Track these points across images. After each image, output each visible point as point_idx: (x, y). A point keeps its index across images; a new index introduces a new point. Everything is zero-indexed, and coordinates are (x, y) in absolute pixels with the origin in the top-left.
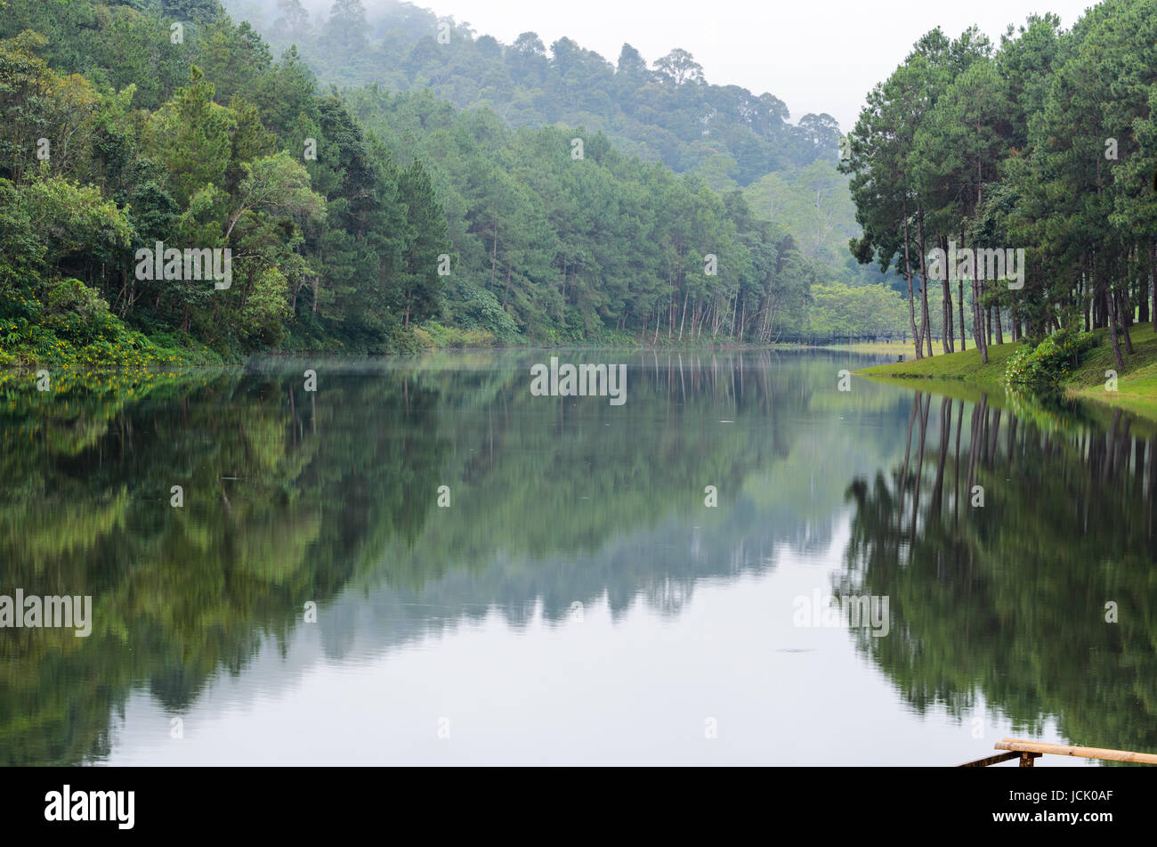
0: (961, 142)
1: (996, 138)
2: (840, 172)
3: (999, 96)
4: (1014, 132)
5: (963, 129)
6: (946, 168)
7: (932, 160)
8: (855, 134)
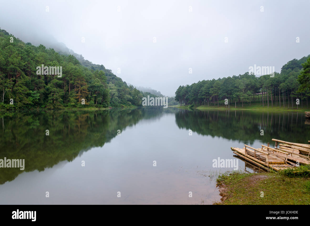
0: (184, 93)
3: (186, 90)
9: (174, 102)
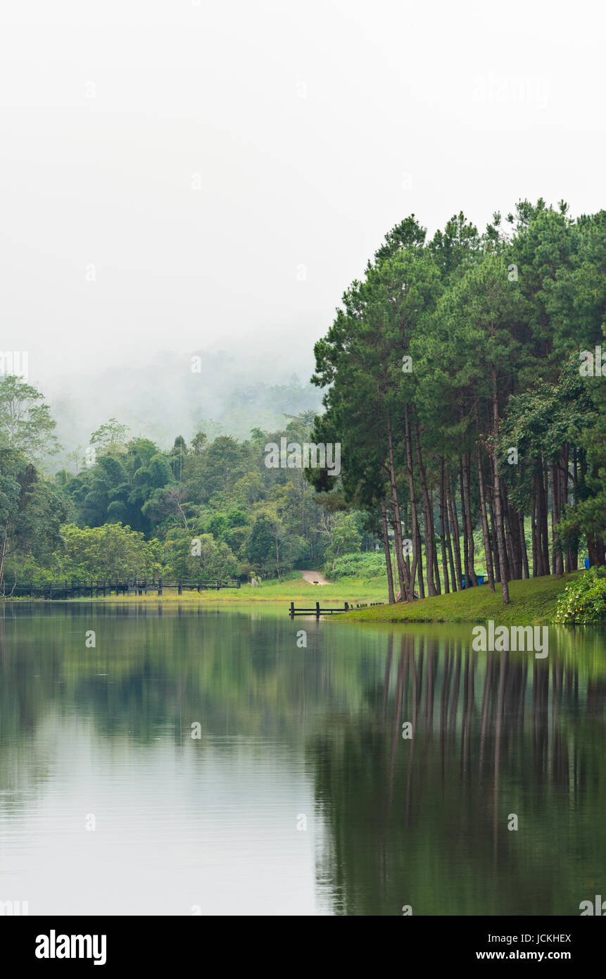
0: (479, 349)
1: (514, 343)
2: (314, 384)
3: (517, 295)
4: (534, 336)
5: (480, 334)
6: (462, 378)
7: (444, 370)
8: (327, 340)
9: (263, 528)
